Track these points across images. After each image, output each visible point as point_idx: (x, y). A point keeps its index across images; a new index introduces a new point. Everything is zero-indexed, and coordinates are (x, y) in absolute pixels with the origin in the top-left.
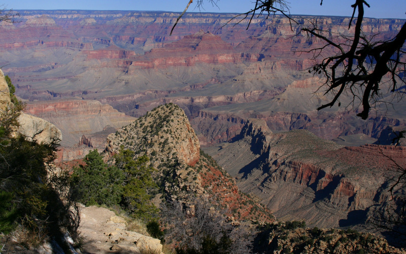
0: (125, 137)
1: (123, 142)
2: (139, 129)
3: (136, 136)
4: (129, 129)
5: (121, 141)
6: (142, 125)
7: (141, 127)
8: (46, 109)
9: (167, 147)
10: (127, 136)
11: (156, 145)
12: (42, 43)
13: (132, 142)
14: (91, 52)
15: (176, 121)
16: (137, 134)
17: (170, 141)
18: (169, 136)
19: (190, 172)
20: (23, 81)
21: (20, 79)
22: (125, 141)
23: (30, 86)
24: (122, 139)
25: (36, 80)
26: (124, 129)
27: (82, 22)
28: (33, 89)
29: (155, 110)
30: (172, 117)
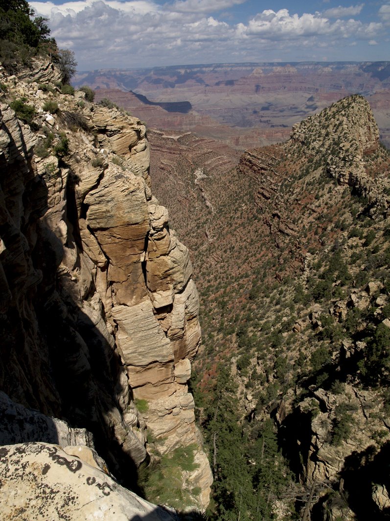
0: (308, 125)
1: (306, 129)
2: (322, 118)
3: (318, 124)
4: (313, 118)
5: (305, 129)
6: (325, 115)
7: (324, 116)
9: (340, 128)
10: (310, 124)
11: (331, 127)
12: (285, 88)
13: (314, 129)
14: (323, 95)
15: (356, 109)
16: (320, 122)
17: (344, 123)
18: (345, 118)
19: (353, 144)
20: (266, 117)
21: (263, 115)
22: (308, 128)
23: (270, 121)
24: (306, 127)
25: (275, 117)
26: (309, 118)
27: (319, 71)
28: (271, 123)
29: (340, 101)
30: (353, 104)
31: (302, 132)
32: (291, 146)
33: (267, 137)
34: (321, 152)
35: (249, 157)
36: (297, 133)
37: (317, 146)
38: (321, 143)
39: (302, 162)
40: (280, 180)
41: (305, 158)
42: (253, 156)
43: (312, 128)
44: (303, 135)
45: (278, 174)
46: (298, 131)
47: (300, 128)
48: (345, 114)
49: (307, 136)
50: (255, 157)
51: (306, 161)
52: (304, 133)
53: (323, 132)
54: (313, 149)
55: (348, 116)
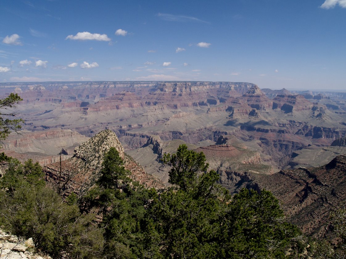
0: (84, 148)
1: (83, 151)
2: (91, 144)
3: (90, 147)
4: (86, 144)
5: (82, 151)
6: (93, 142)
8: (41, 135)
11: (101, 152)
12: (38, 100)
14: (66, 104)
15: (111, 139)
20: (28, 121)
21: (26, 120)
22: (84, 150)
23: (32, 124)
24: (83, 149)
25: (35, 120)
26: (84, 144)
27: (60, 88)
28: (34, 125)
29: (99, 133)
30: (109, 137)
31: (81, 153)
32: (76, 162)
33: (36, 138)
34: (99, 167)
35: (48, 170)
36: (78, 153)
37: (95, 164)
38: (97, 162)
39: (89, 174)
40: (78, 186)
41: (90, 171)
42: (52, 169)
43: (87, 150)
44: (82, 155)
45: (76, 183)
46: (78, 152)
47: (79, 150)
48: (107, 144)
49: (85, 155)
50: (54, 170)
51: (91, 173)
52: (83, 153)
53: (97, 155)
54: (93, 165)
55: (108, 144)
